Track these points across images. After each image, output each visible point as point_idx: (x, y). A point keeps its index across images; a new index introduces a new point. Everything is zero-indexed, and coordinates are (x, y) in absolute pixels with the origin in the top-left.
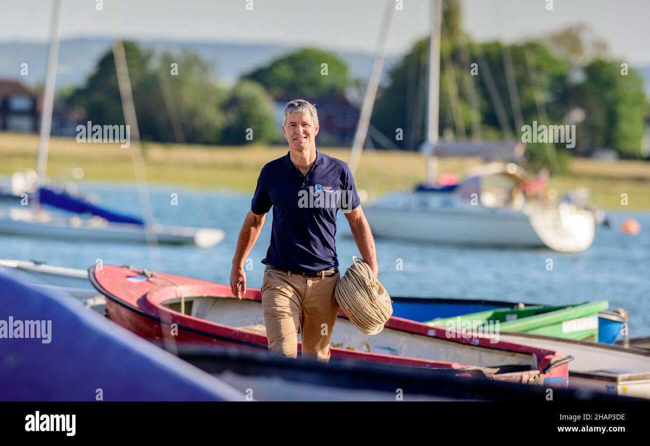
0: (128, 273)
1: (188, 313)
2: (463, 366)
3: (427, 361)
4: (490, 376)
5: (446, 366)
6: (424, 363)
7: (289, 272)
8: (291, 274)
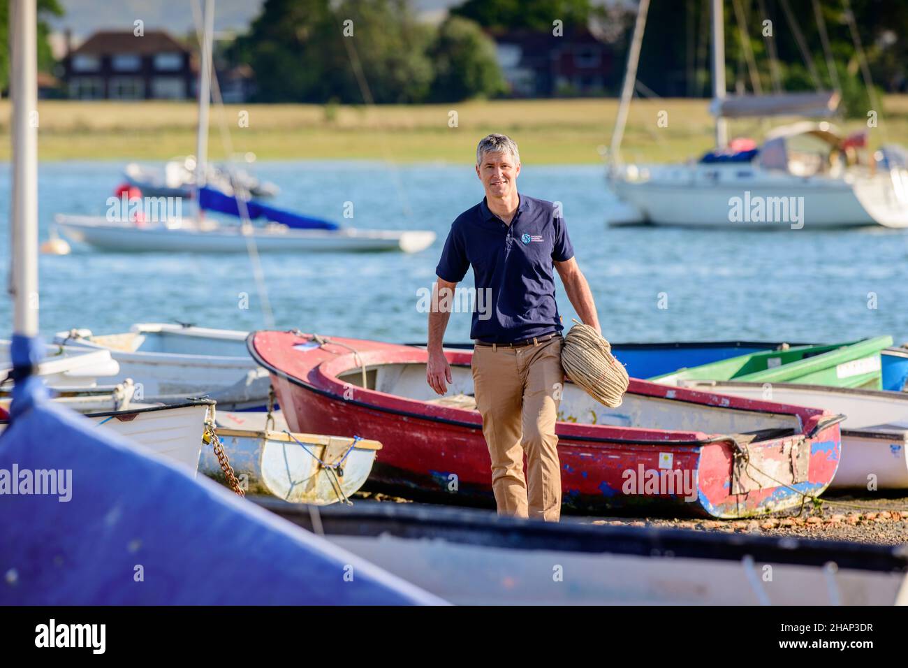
0: (295, 339)
1: (372, 386)
2: (709, 436)
3: (665, 432)
4: (744, 447)
5: (689, 436)
6: (662, 435)
7: (494, 345)
8: (497, 346)
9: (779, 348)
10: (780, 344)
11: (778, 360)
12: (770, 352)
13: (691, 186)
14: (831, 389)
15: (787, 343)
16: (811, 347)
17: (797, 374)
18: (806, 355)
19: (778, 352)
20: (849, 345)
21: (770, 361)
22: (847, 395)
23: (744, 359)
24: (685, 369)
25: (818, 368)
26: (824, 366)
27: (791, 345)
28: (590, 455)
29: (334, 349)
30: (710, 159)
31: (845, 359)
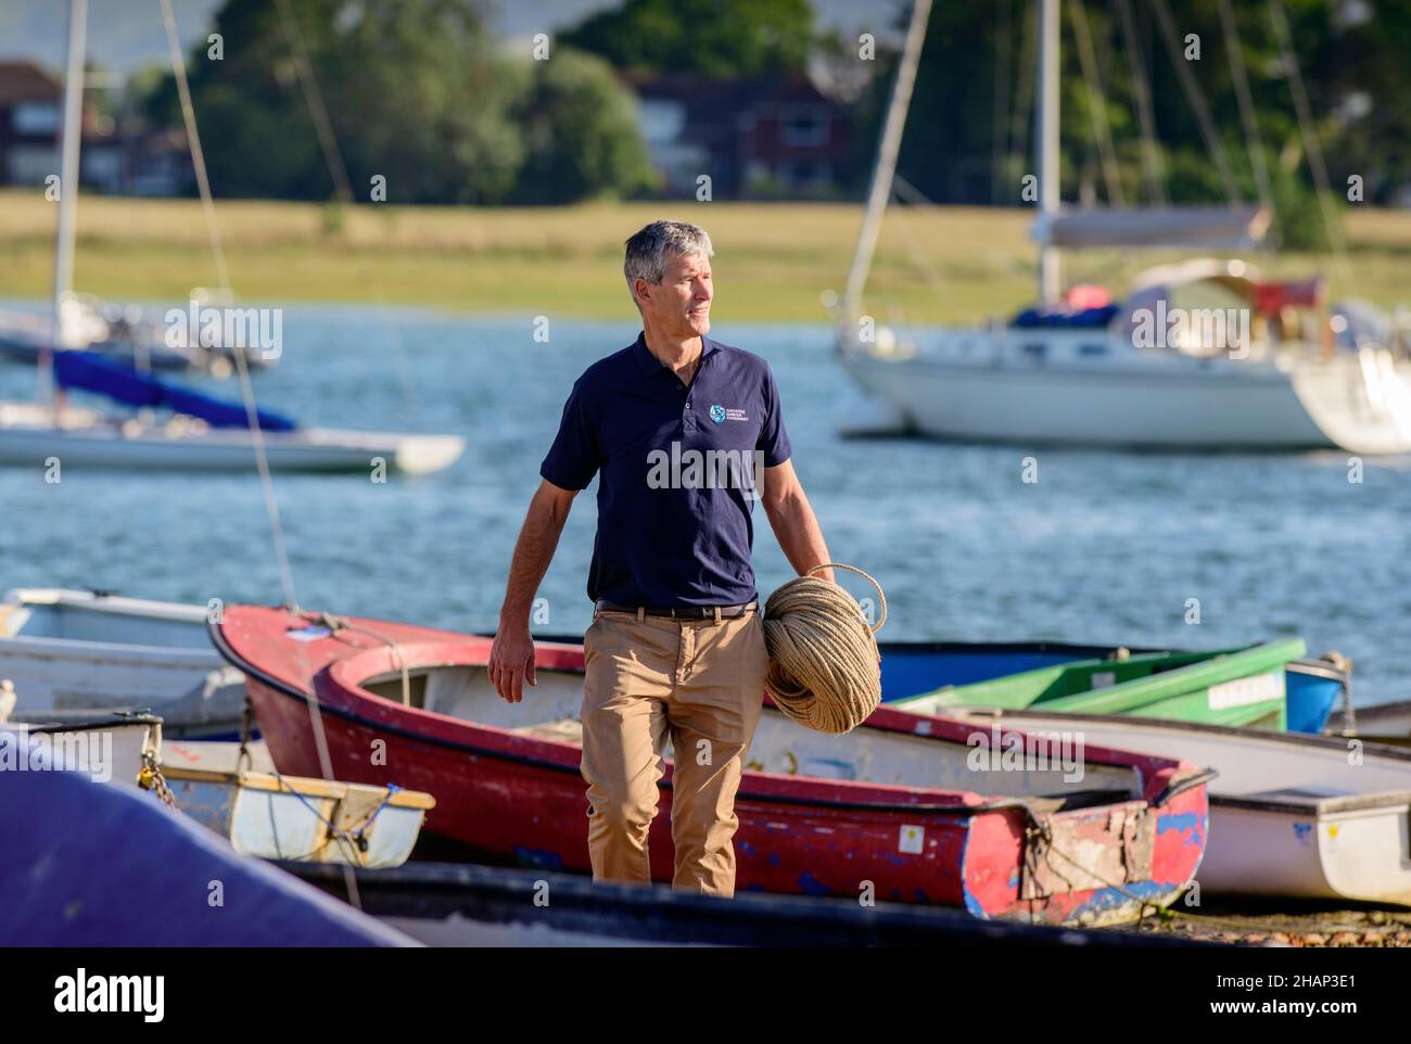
0: (290, 620)
1: (418, 701)
2: (986, 799)
3: (912, 789)
4: (1043, 819)
5: (951, 798)
6: (906, 796)
7: (641, 611)
8: (645, 614)
9: (1112, 656)
10: (1114, 650)
11: (1110, 677)
12: (1096, 662)
13: (995, 367)
14: (1197, 727)
15: (1126, 647)
16: (1166, 656)
17: (1140, 701)
18: (1158, 668)
19: (1110, 661)
20: (1231, 652)
21: (1096, 678)
22: (1223, 738)
23: (1053, 674)
24: (950, 687)
25: (1176, 691)
26: (1186, 687)
27: (1133, 651)
28: (783, 826)
29: (356, 638)
30: (1029, 320)
31: (1223, 677)
